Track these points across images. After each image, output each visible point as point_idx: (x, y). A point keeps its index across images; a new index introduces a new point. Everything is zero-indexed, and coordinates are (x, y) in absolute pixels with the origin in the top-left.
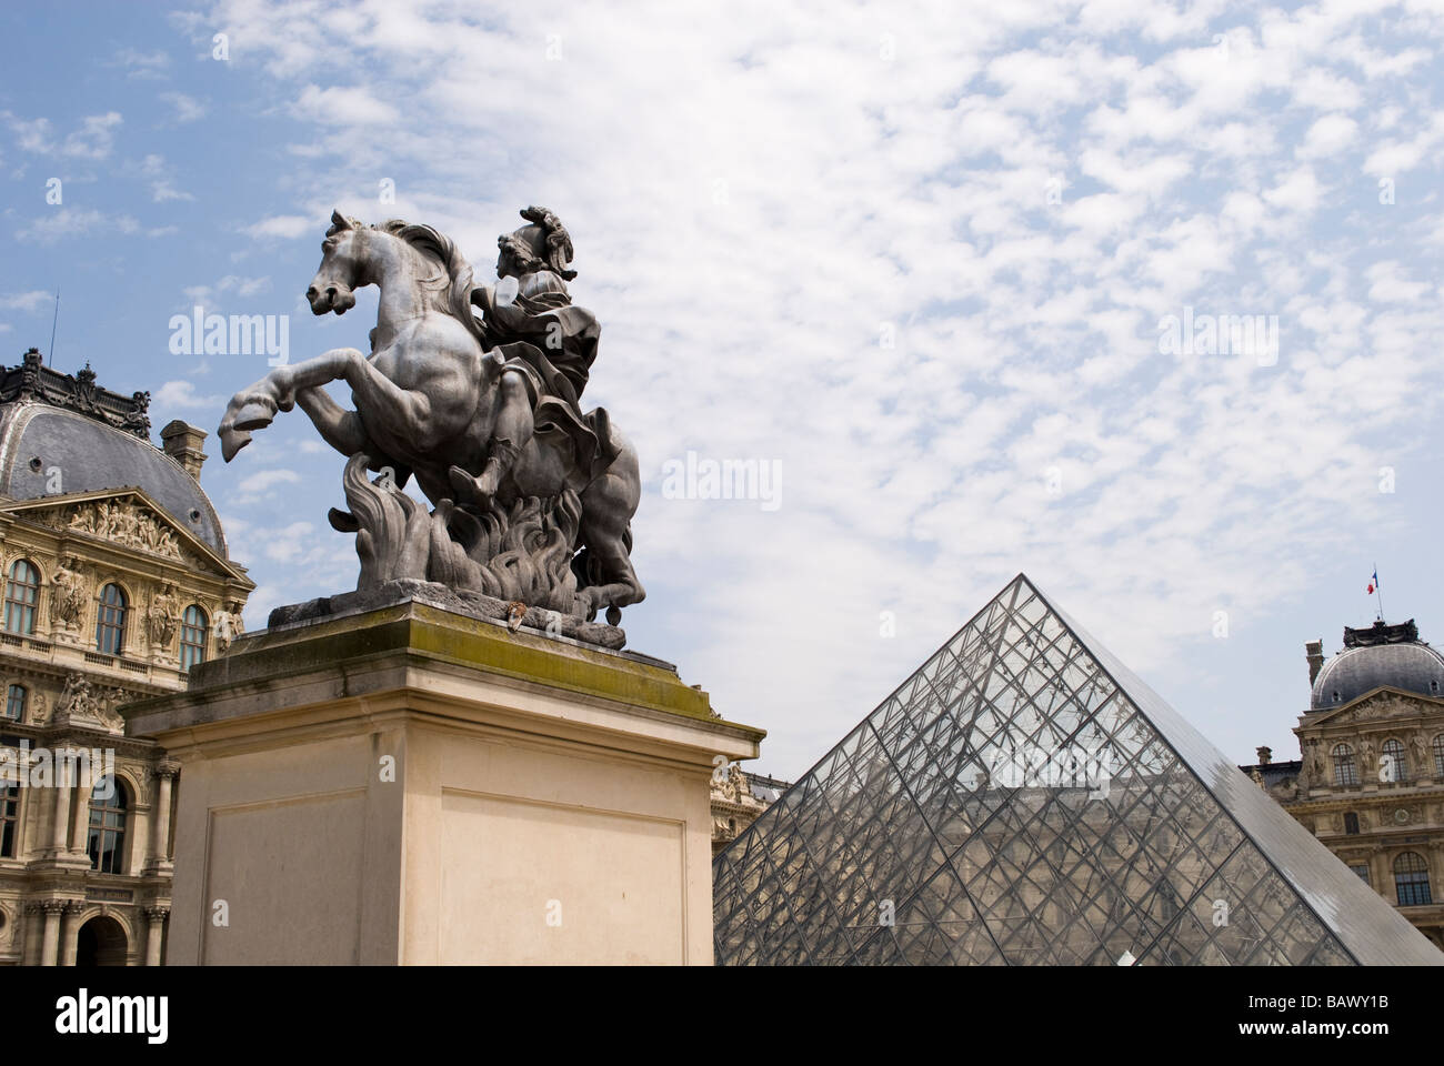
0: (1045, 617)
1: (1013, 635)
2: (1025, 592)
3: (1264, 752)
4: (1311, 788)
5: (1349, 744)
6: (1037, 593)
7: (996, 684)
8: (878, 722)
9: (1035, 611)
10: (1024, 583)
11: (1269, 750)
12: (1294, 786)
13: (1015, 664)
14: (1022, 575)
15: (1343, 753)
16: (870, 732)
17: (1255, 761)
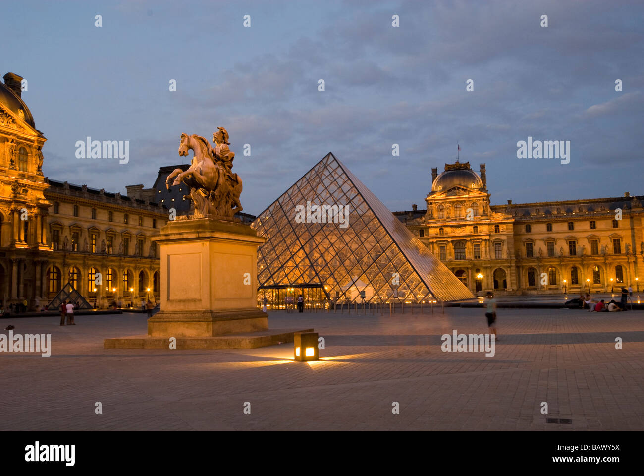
0: (337, 168)
1: (327, 173)
2: (331, 158)
3: (415, 206)
4: (429, 219)
5: (443, 205)
6: (335, 159)
7: (320, 188)
8: (281, 200)
9: (335, 165)
10: (331, 156)
11: (416, 206)
12: (423, 219)
13: (327, 182)
14: (330, 153)
15: (441, 208)
16: (278, 204)
17: (411, 209)
